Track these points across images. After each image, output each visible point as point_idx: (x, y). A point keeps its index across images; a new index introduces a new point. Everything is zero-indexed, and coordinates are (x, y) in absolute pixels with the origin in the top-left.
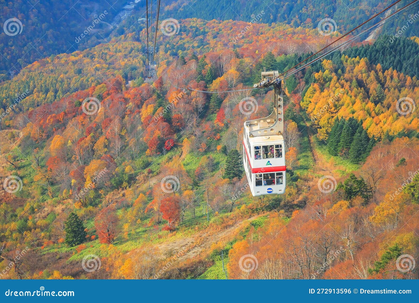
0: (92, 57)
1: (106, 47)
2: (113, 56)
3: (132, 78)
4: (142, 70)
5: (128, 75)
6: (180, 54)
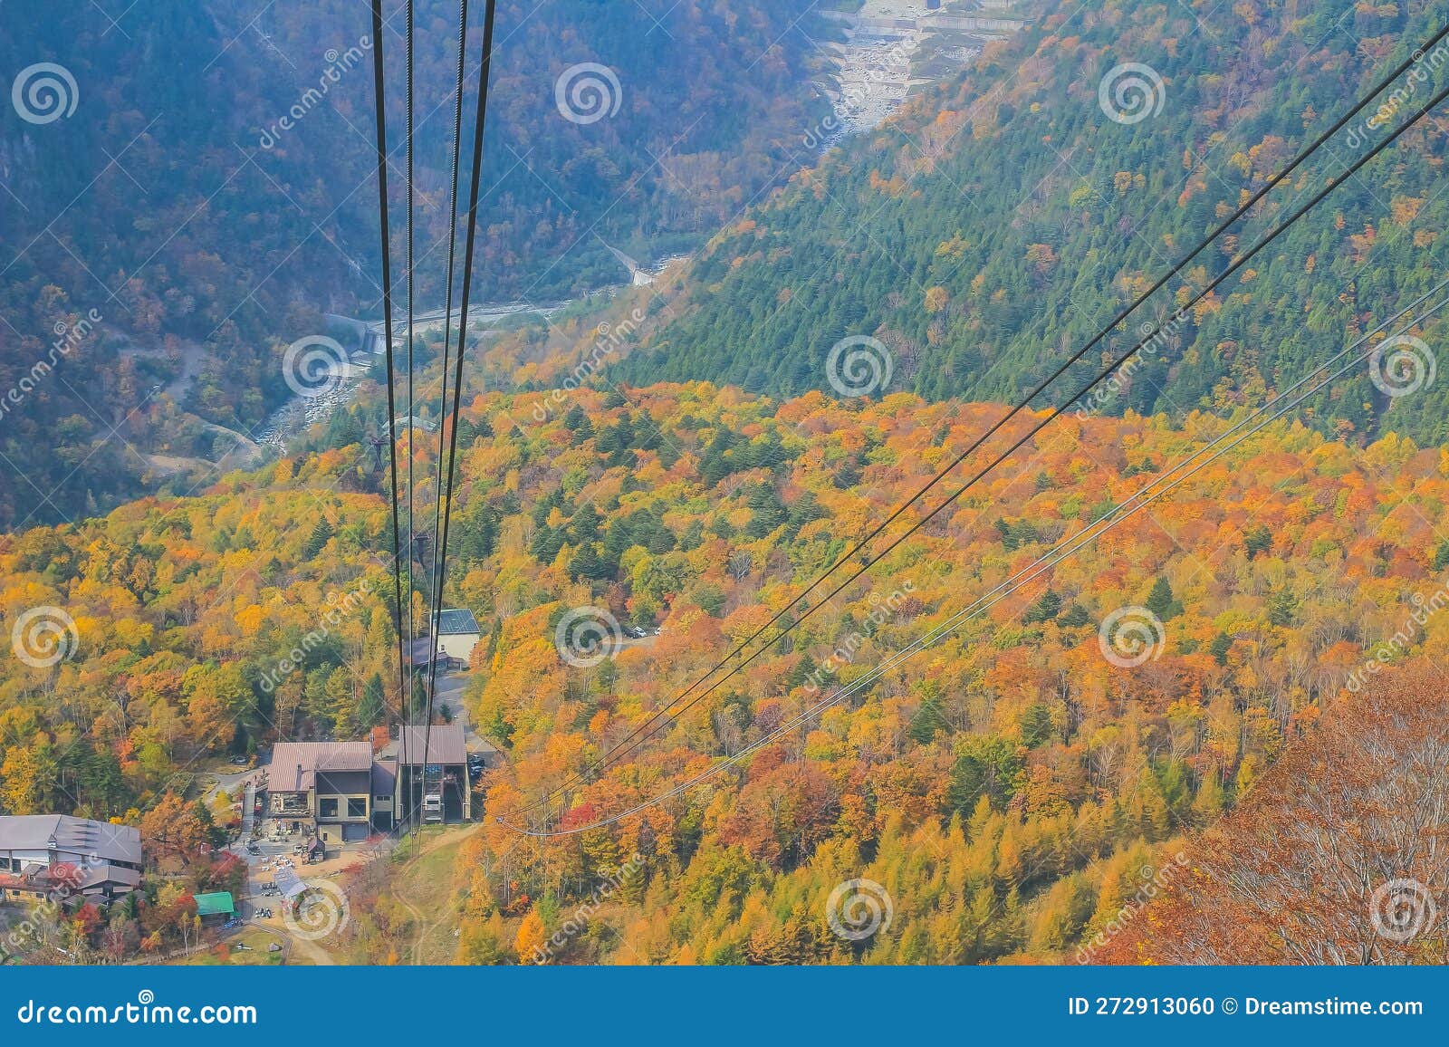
0: (69, 573)
1: (168, 516)
2: (196, 568)
3: (305, 727)
4: (376, 666)
5: (272, 698)
6: (637, 572)
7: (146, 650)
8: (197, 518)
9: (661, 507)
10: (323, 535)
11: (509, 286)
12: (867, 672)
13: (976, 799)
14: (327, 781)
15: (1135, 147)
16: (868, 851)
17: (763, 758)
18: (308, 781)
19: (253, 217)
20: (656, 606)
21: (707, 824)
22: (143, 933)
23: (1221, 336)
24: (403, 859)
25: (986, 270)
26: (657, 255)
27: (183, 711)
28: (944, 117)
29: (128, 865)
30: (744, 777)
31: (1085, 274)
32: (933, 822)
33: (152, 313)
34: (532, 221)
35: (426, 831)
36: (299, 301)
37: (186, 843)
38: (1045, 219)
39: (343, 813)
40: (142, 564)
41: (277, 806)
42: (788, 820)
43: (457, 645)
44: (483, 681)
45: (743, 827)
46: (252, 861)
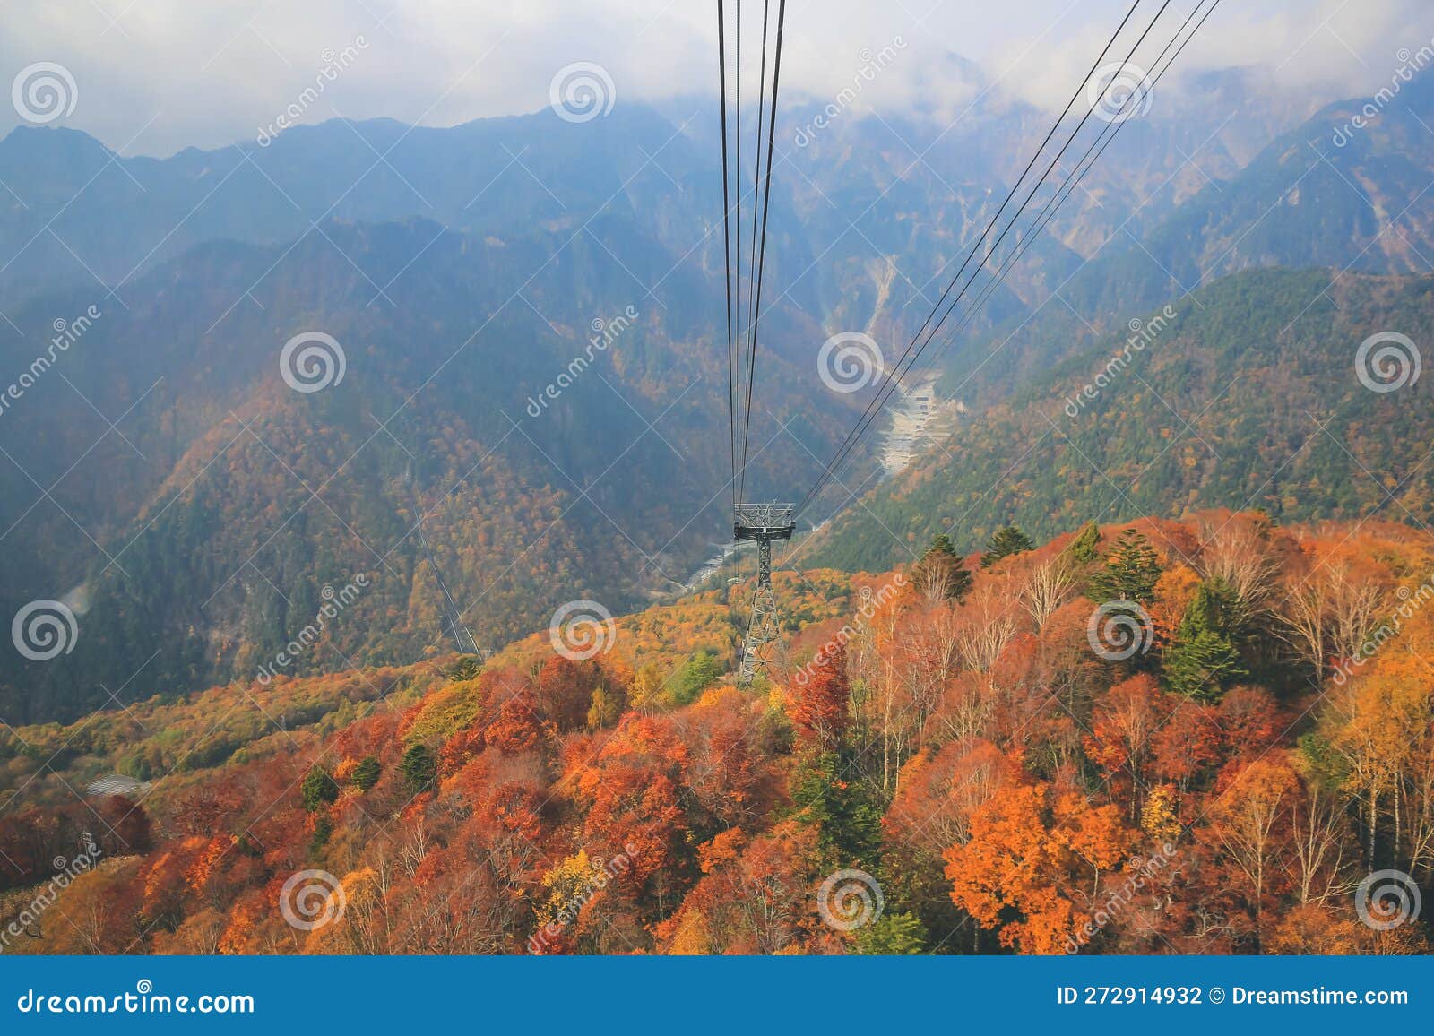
0: (637, 629)
1: (664, 612)
2: (674, 627)
6: (803, 628)
7: (661, 651)
8: (673, 612)
9: (812, 609)
10: (711, 618)
15: (978, 484)
25: (929, 527)
26: (820, 520)
28: (915, 473)
33: (651, 544)
36: (699, 539)
38: (947, 509)
40: (658, 626)
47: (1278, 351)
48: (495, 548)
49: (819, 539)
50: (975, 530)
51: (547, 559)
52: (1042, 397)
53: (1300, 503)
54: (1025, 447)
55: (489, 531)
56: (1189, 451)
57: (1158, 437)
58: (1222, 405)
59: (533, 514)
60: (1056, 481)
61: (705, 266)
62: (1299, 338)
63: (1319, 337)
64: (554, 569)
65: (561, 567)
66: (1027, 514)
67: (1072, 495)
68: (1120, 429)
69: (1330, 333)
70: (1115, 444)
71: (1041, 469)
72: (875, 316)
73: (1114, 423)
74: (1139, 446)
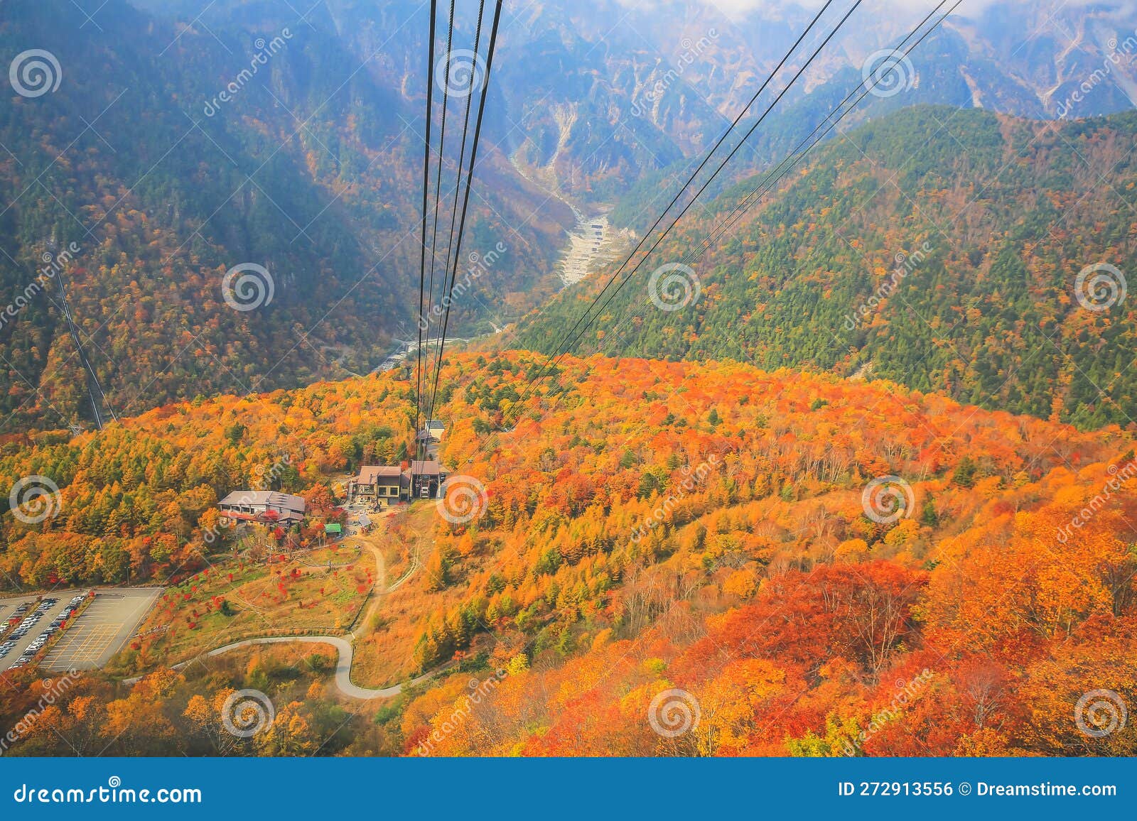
1: (328, 387)
3: (375, 460)
4: (404, 438)
5: (362, 449)
6: (505, 408)
7: (313, 430)
9: (514, 387)
10: (386, 393)
11: (454, 332)
12: (601, 441)
13: (651, 490)
14: (382, 480)
16: (607, 511)
17: (563, 473)
18: (374, 480)
19: (368, 305)
20: (512, 421)
21: (540, 499)
22: (302, 540)
23: (699, 348)
24: (413, 512)
25: (618, 325)
26: (504, 323)
27: (326, 453)
29: (299, 512)
30: (555, 480)
31: (651, 327)
32: (634, 499)
33: (332, 334)
34: (462, 311)
35: (422, 502)
36: (383, 334)
37: (323, 502)
39: (388, 494)
40: (316, 401)
41: (362, 490)
42: (573, 497)
43: (436, 433)
44: (446, 445)
45: (554, 501)
46: (350, 512)
47: (955, 176)
48: (154, 326)
49: (505, 337)
50: (665, 330)
51: (213, 340)
52: (730, 209)
53: (983, 315)
54: (713, 254)
55: (149, 307)
56: (878, 261)
57: (848, 248)
58: (906, 222)
59: (202, 294)
60: (747, 285)
61: (403, 91)
62: (973, 167)
63: (991, 167)
64: (222, 352)
65: (230, 350)
66: (719, 316)
67: (763, 299)
68: (808, 240)
69: (1000, 164)
70: (805, 254)
71: (731, 275)
72: (557, 154)
73: (803, 234)
74: (831, 255)
